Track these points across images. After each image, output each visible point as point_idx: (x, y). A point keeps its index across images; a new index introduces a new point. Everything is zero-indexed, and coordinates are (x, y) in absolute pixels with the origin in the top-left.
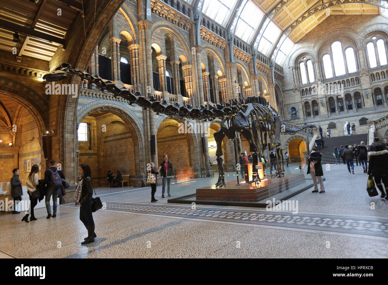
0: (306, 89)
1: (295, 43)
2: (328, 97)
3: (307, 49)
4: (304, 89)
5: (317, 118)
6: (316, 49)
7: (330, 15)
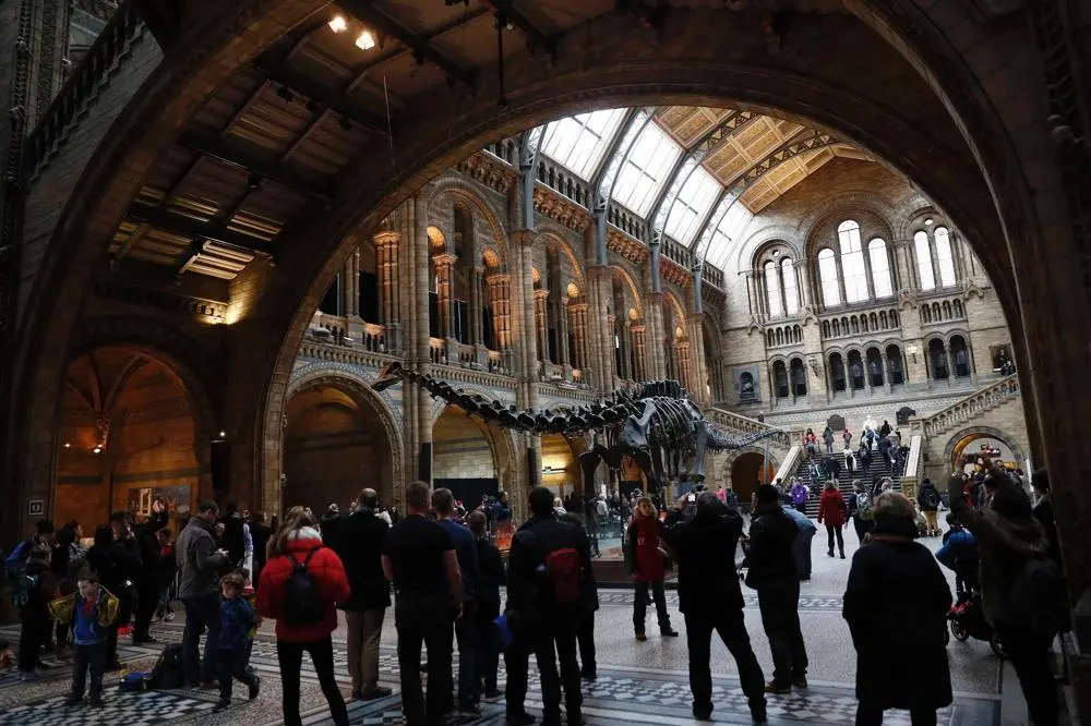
0: (779, 329)
1: (755, 215)
2: (828, 354)
3: (782, 232)
4: (774, 328)
5: (803, 403)
6: (803, 233)
7: (836, 157)
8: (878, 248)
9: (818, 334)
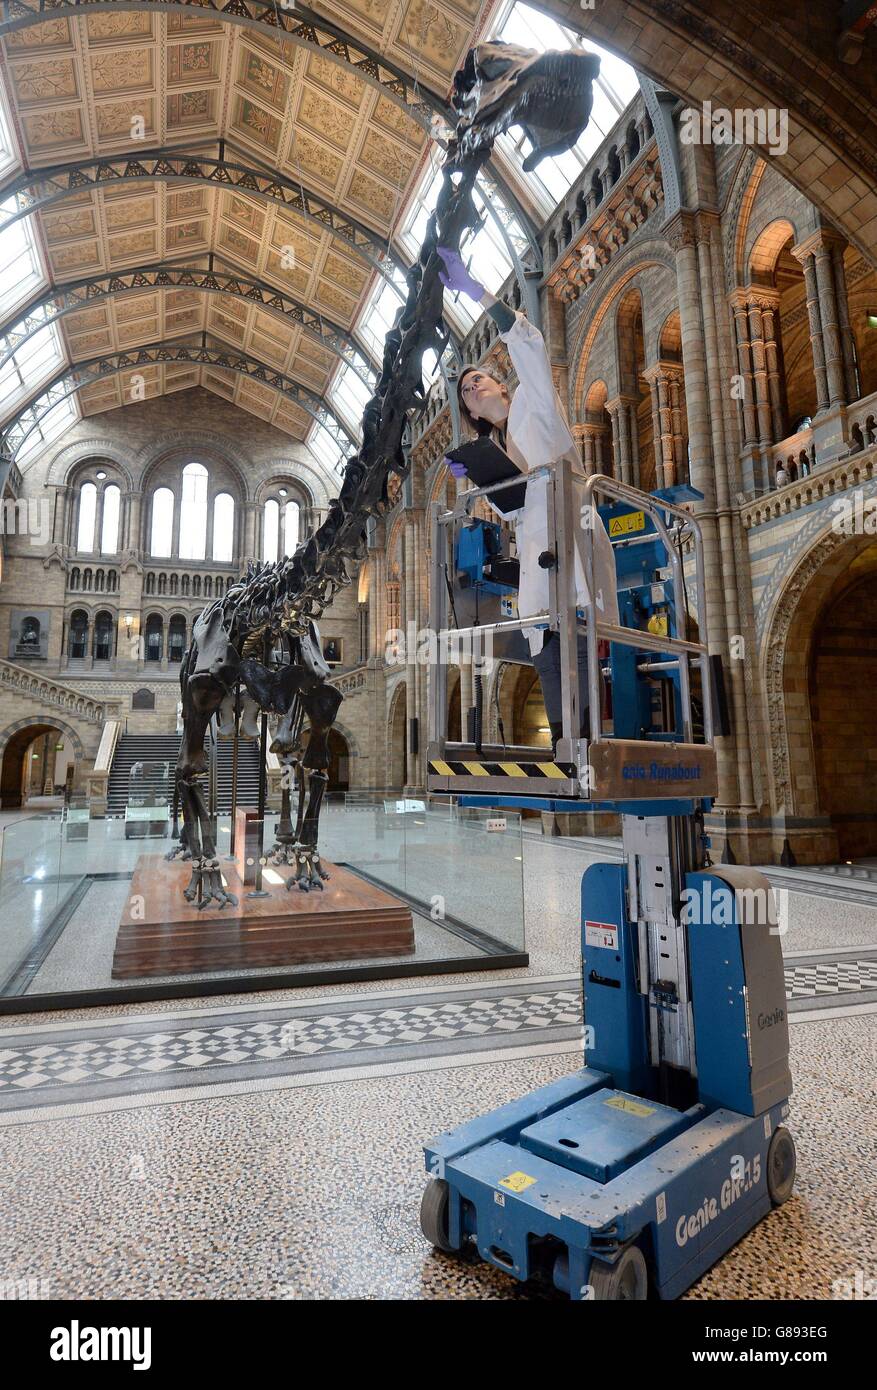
0: (88, 570)
1: (84, 418)
2: (147, 614)
3: (116, 451)
4: (82, 568)
5: (102, 669)
6: (143, 461)
7: (199, 386)
8: (226, 504)
9: (140, 587)
